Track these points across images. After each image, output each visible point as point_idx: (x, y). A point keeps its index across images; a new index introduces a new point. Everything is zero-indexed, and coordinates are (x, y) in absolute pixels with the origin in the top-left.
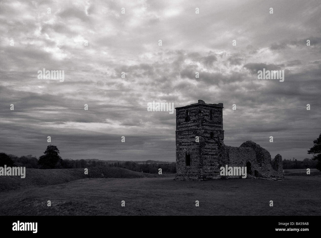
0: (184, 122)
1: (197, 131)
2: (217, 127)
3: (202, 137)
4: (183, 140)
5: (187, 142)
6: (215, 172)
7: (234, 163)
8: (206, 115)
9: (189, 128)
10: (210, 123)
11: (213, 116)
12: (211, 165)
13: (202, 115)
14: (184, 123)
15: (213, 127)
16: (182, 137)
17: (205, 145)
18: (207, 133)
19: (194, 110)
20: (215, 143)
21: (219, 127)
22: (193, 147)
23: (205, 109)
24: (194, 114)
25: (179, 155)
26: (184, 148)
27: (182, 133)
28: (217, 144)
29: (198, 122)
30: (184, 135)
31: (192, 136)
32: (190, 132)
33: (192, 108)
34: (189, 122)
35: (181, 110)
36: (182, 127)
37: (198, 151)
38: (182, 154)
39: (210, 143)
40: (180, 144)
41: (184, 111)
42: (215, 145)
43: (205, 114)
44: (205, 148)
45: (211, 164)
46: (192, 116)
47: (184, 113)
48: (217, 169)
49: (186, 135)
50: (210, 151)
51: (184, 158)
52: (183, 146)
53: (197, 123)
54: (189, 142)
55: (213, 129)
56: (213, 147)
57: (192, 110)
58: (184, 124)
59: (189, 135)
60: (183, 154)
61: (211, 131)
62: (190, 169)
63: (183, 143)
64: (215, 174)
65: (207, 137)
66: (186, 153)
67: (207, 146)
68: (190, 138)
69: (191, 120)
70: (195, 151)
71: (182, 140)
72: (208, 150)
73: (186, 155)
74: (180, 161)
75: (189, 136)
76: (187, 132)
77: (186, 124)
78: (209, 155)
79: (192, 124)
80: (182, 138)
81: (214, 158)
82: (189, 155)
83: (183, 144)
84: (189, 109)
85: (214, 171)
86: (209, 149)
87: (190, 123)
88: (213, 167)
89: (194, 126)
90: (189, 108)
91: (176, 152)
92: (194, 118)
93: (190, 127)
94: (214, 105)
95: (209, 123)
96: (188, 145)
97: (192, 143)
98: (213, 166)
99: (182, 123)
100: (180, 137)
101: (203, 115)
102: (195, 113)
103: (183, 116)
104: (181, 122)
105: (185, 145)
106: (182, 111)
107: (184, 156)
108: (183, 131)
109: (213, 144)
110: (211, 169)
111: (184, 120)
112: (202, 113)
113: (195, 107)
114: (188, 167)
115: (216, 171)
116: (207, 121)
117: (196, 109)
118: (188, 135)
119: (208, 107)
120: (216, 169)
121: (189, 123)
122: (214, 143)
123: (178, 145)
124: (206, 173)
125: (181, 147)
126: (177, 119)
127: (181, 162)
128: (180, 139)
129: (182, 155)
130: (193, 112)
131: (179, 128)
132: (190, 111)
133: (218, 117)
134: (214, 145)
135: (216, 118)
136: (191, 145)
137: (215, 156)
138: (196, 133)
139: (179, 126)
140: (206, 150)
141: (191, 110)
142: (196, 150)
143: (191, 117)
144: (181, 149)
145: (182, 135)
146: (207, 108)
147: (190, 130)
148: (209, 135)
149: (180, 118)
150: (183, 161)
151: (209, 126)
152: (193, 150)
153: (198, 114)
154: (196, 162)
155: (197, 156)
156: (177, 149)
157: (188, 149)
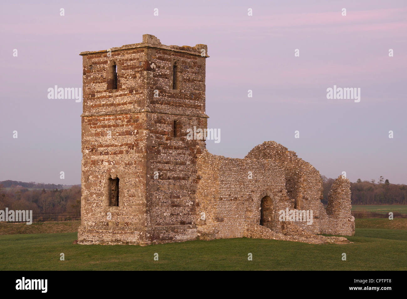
0: (105, 91)
1: (138, 117)
2: (191, 106)
3: (152, 132)
4: (101, 139)
5: (112, 146)
6: (183, 223)
7: (231, 200)
8: (164, 76)
9: (118, 109)
10: (172, 96)
11: (180, 79)
12: (174, 205)
13: (151, 76)
14: (104, 94)
15: (180, 106)
16: (99, 130)
17: (159, 152)
18: (165, 123)
19: (131, 60)
20: (185, 147)
21: (196, 107)
22: (127, 158)
23: (159, 58)
24: (130, 72)
25: (90, 177)
26: (103, 161)
27: (99, 120)
28: (188, 152)
29: (141, 93)
30: (104, 126)
31: (125, 129)
32: (120, 119)
33: (127, 56)
34: (117, 93)
35: (96, 60)
36: (99, 106)
37: (140, 170)
38: (97, 177)
39: (170, 147)
40: (93, 150)
41: (106, 62)
42: (184, 154)
43: (158, 72)
44: (159, 162)
45: (173, 202)
46: (126, 78)
47: (104, 69)
48: (189, 214)
49: (110, 126)
50: (170, 170)
51: (103, 186)
52: (101, 154)
53: (138, 96)
54: (116, 146)
55: (180, 111)
56: (180, 159)
57: (127, 60)
58: (104, 97)
60: (99, 177)
61: (176, 118)
62: (118, 214)
63: (101, 146)
64: (182, 227)
65: (164, 133)
66: (109, 171)
67: (163, 156)
68: (120, 135)
69: (123, 87)
70: (132, 169)
71: (97, 139)
72: (167, 167)
73: (110, 179)
74: (91, 194)
75: (118, 129)
76: (112, 117)
77: (110, 97)
78: (169, 179)
79: (126, 99)
80: (97, 135)
81: (181, 187)
82: (117, 180)
83: (102, 149)
84: (119, 57)
85: (179, 219)
86: (167, 163)
87: (121, 95)
88: (178, 210)
89: (130, 103)
90: (118, 55)
91: (83, 171)
92: (131, 83)
93: (119, 105)
94: (183, 48)
95: (169, 97)
96: (115, 154)
97: (124, 148)
98: (176, 206)
99: (99, 95)
100: (93, 131)
101: (154, 76)
102: (133, 68)
103: (102, 76)
104: (98, 92)
105: (107, 153)
106: (99, 63)
107: (104, 181)
108: (101, 116)
109: (181, 151)
110: (172, 214)
111: (105, 86)
112: (154, 70)
113: (134, 53)
114: (113, 209)
115: (184, 220)
116: (165, 92)
117: (138, 59)
118: (114, 126)
119: (170, 55)
120: (185, 214)
121: (117, 96)
122: (182, 148)
123: (87, 151)
124: (159, 224)
125: (94, 157)
126: (84, 83)
127: (94, 196)
128: (92, 135)
129: (98, 178)
130: (128, 66)
131: (92, 106)
132: (122, 62)
133: (193, 80)
134: (180, 154)
135: (189, 85)
136: (121, 152)
137: (183, 182)
139: (90, 103)
140: (160, 166)
141: (123, 60)
142: (136, 167)
143: (123, 80)
144: (94, 163)
145: (99, 127)
146: (166, 56)
147: (119, 114)
148: (169, 129)
149: (95, 80)
150: (99, 195)
151: (168, 104)
152: (126, 164)
153: (141, 71)
154: (133, 196)
155: (137, 180)
156: (85, 162)
157: (113, 162)
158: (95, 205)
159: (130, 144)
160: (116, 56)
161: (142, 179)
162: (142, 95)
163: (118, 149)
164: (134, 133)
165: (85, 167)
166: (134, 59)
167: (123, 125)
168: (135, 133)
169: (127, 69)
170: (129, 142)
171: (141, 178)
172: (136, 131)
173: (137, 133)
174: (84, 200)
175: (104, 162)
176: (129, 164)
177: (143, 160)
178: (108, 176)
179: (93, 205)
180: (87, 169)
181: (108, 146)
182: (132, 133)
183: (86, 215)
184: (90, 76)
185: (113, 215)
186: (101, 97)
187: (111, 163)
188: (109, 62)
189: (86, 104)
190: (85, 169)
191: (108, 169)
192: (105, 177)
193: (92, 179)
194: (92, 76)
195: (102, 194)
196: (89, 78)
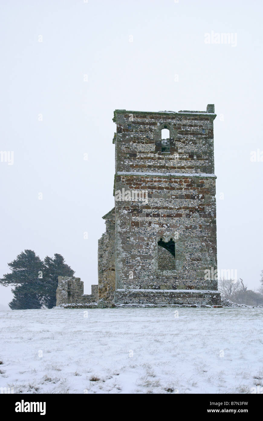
0: (152, 152)
1: (203, 183)
5: (166, 208)
9: (173, 172)
14: (152, 155)
19: (191, 126)
22: (188, 222)
24: (190, 137)
25: (132, 239)
26: (150, 223)
27: (144, 181)
29: (206, 159)
31: (184, 192)
32: (176, 182)
33: (185, 122)
34: (171, 156)
35: (138, 120)
36: (143, 166)
37: (208, 234)
41: (154, 124)
46: (184, 142)
47: (151, 130)
49: (160, 188)
52: (148, 215)
54: (171, 209)
57: (184, 125)
58: (150, 158)
59: (173, 189)
60: (146, 239)
63: (147, 207)
66: (161, 233)
68: (177, 198)
69: (180, 151)
70: (197, 233)
74: (133, 257)
75: (173, 192)
76: (163, 180)
77: (159, 158)
79: (185, 163)
83: (150, 210)
84: (174, 121)
89: (190, 168)
90: (173, 118)
92: (192, 148)
93: (174, 168)
96: (169, 216)
97: (184, 212)
99: (142, 156)
102: (194, 134)
103: (147, 137)
104: (140, 152)
105: (158, 215)
106: (143, 124)
107: (154, 244)
108: (147, 177)
111: (153, 147)
113: (196, 119)
114: (168, 273)
117: (201, 126)
118: (167, 188)
121: (171, 159)
123: (125, 212)
125: (139, 219)
129: (144, 240)
130: (187, 131)
131: (131, 166)
132: (177, 127)
136: (180, 215)
138: (202, 186)
139: (128, 163)
141: (180, 124)
142: (201, 231)
143: (179, 144)
144: (136, 224)
147: (175, 178)
149: (136, 139)
150: (146, 258)
152: (187, 228)
153: (205, 138)
154: (198, 260)
155: (204, 244)
157: (167, 225)
158: (140, 267)
159: (191, 208)
160: (170, 120)
161: (211, 243)
162: (207, 161)
163: (174, 212)
164: (198, 197)
165: (123, 228)
166: (196, 126)
167: (181, 189)
168: (200, 198)
169: (186, 134)
170: (190, 206)
171: (209, 243)
172: (201, 196)
173: (202, 198)
174: (122, 262)
175: (153, 225)
176: (191, 228)
177: (212, 225)
178: (158, 239)
179: (137, 268)
181: (159, 208)
182: (196, 198)
183: (125, 278)
184: (129, 135)
185: (168, 278)
186: (146, 158)
187: (164, 225)
188: (158, 124)
189: (122, 163)
190: (122, 231)
191: (160, 232)
192: (154, 239)
193: (134, 241)
194: (132, 136)
195: (150, 257)
196: (127, 137)
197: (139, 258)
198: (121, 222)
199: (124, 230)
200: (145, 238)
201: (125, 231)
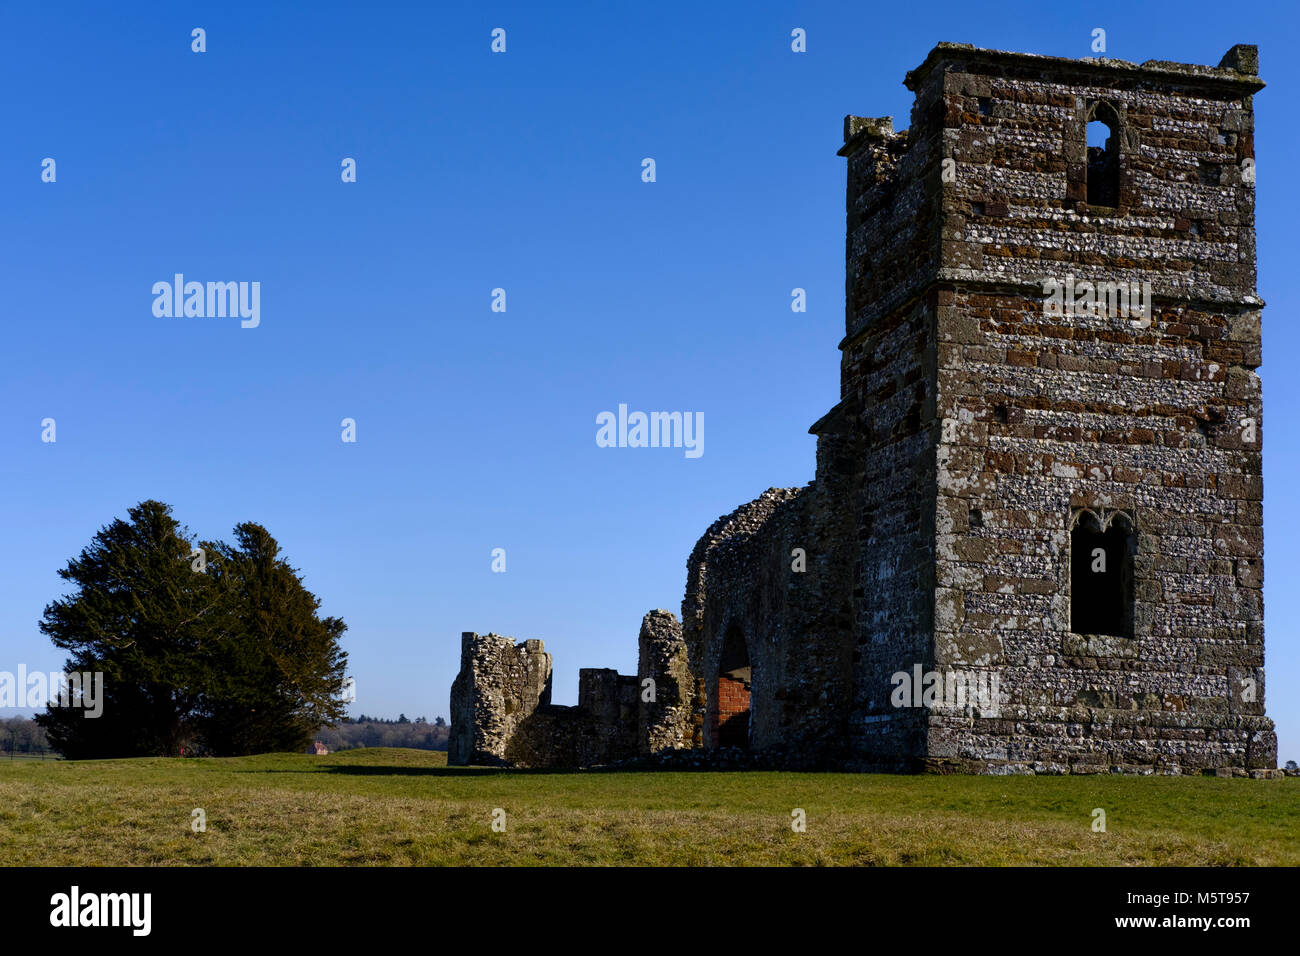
0: (1060, 204)
4: (1040, 379)
9: (1122, 278)
14: (1053, 213)
16: (1027, 343)
19: (1182, 116)
22: (1175, 460)
24: (1181, 157)
25: (986, 517)
26: (1047, 461)
29: (1232, 239)
31: (1158, 354)
33: (1161, 101)
34: (1120, 222)
35: (1016, 85)
37: (1234, 507)
38: (1020, 518)
41: (1067, 101)
47: (1053, 122)
52: (1039, 432)
53: (1215, 247)
54: (1117, 411)
57: (1160, 114)
58: (1053, 225)
60: (1033, 517)
62: (1127, 665)
66: (1083, 499)
68: (1135, 373)
69: (1148, 204)
70: (1199, 501)
71: (1020, 374)
74: (991, 583)
75: (1126, 352)
77: (1081, 227)
79: (1163, 250)
80: (1019, 357)
82: (1120, 539)
83: (1047, 415)
87: (1130, 232)
90: (1126, 86)
93: (1127, 263)
96: (1110, 438)
97: (1158, 424)
99: (1025, 214)
100: (999, 341)
102: (1188, 143)
103: (1039, 146)
105: (1074, 434)
106: (1030, 98)
107: (1059, 537)
111: (1059, 184)
113: (1199, 94)
114: (1103, 645)
117: (1214, 119)
121: (1119, 231)
123: (967, 416)
125: (1007, 443)
129: (1027, 524)
130: (1171, 134)
131: (989, 249)
132: (1138, 117)
136: (1144, 437)
141: (1146, 109)
143: (1143, 180)
144: (1003, 462)
145: (1026, 332)
154: (1203, 602)
155: (1224, 544)
156: (956, 456)
157: (1103, 470)
158: (1012, 623)
159: (1183, 411)
160: (1116, 91)
161: (1245, 542)
162: (1235, 246)
163: (1127, 423)
164: (1205, 372)
165: (958, 476)
166: (1196, 117)
167: (1150, 341)
168: (1211, 376)
169: (1166, 145)
170: (1179, 403)
171: (1239, 539)
172: (1214, 367)
173: (1218, 377)
174: (951, 603)
175: (1056, 468)
176: (1182, 482)
177: (1249, 476)
178: (1074, 520)
179: (1002, 627)
180: (969, 487)
181: (1077, 408)
182: (1198, 375)
183: (963, 663)
184: (982, 136)
185: (1104, 665)
186: (1033, 223)
187: (1092, 471)
188: (1080, 104)
189: (958, 235)
190: (954, 485)
191: (1081, 494)
192: (1062, 521)
193: (995, 526)
194: (992, 140)
195: (1046, 587)
196: (976, 143)
197: (1008, 589)
198: (951, 453)
199: (963, 482)
200: (1030, 515)
201: (965, 487)
